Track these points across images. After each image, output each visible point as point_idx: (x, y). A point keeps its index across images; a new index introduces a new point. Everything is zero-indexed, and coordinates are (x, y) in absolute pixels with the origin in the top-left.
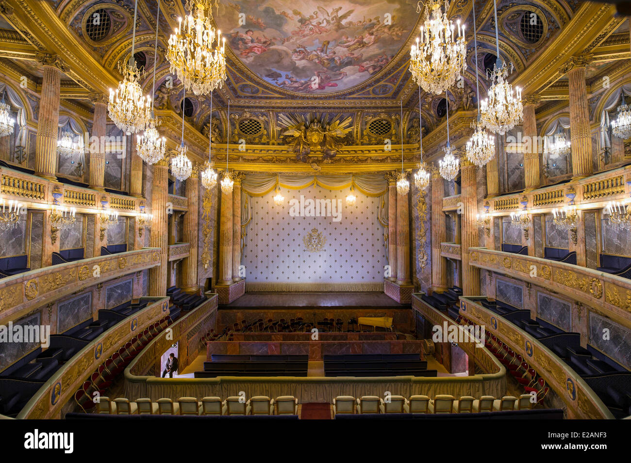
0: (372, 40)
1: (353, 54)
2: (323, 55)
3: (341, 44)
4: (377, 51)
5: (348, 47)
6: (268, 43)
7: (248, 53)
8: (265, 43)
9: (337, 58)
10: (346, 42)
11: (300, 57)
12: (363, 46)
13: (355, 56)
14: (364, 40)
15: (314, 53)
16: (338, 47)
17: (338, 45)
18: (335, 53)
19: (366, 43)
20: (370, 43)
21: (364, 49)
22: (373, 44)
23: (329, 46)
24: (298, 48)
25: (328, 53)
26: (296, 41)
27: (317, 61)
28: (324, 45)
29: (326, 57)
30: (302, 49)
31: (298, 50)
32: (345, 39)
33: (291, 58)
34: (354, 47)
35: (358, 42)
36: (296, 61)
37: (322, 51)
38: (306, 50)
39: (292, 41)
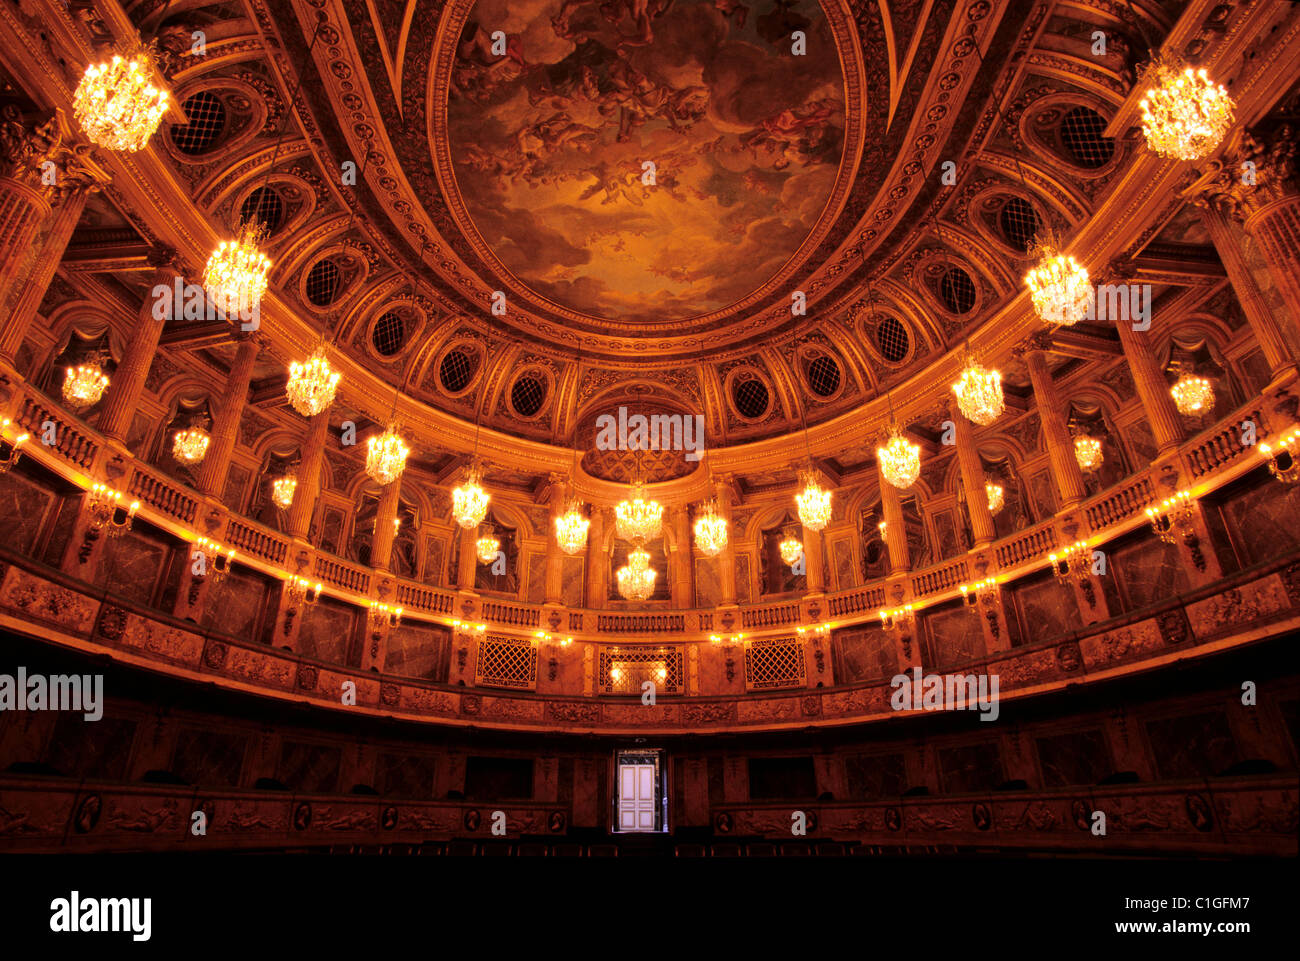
0: (524, 143)
1: (556, 105)
2: (629, 104)
3: (590, 135)
4: (500, 112)
5: (573, 127)
6: (753, 141)
7: (812, 116)
8: (760, 142)
9: (594, 93)
10: (581, 138)
11: (688, 99)
12: (537, 127)
13: (548, 101)
14: (540, 143)
15: (651, 111)
16: (595, 126)
17: (598, 131)
18: (602, 110)
19: (534, 134)
20: (526, 136)
21: (533, 118)
22: (517, 134)
23: (616, 129)
24: (688, 127)
25: (619, 113)
26: (689, 147)
27: (645, 83)
28: (627, 132)
29: (621, 97)
30: (680, 122)
31: (691, 121)
32: (584, 146)
33: (713, 97)
34: (559, 126)
35: (554, 139)
36: (700, 83)
37: (633, 116)
38: (671, 119)
39: (700, 145)
